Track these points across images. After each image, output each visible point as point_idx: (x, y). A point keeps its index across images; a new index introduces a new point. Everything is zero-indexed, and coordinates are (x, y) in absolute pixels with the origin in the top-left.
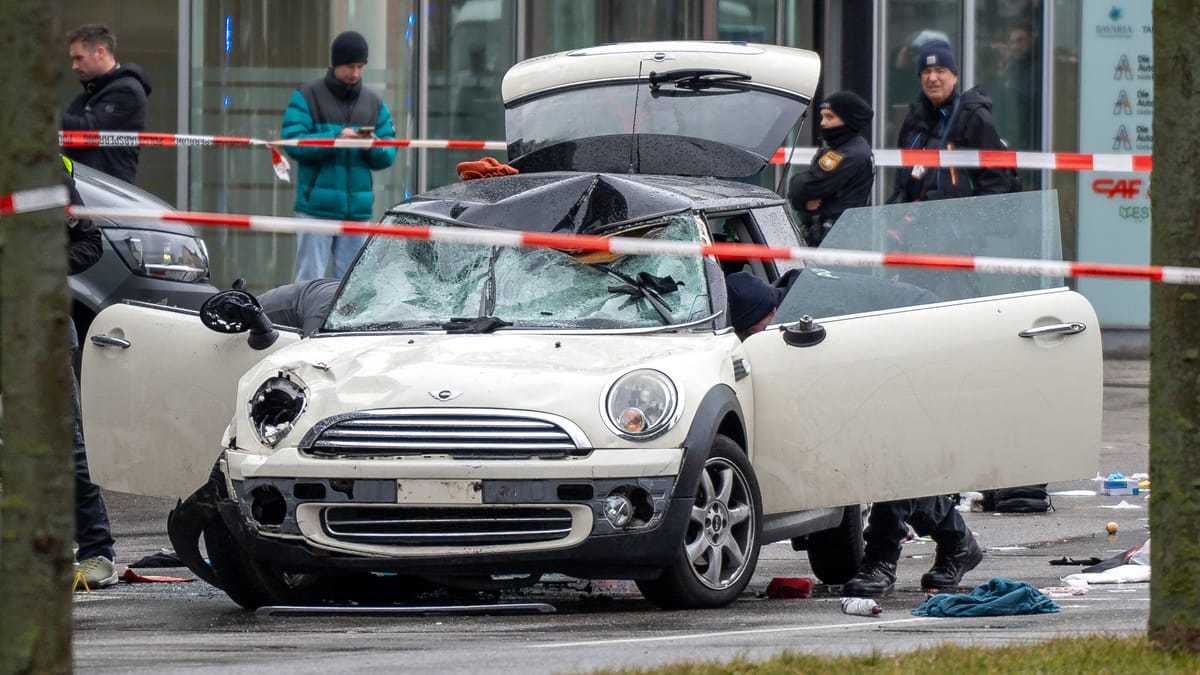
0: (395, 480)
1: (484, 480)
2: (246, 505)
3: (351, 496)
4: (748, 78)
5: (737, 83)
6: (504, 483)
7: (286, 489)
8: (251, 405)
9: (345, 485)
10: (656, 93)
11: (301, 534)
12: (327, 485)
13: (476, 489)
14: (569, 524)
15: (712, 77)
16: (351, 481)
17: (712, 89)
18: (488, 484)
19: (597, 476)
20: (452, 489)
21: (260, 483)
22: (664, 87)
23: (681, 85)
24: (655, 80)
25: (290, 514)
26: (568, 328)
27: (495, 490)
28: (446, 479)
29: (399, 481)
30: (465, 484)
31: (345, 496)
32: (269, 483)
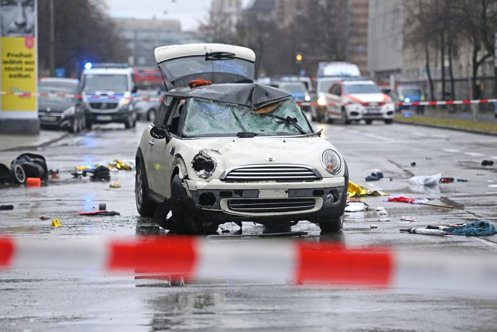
0: (258, 190)
1: (289, 189)
2: (196, 199)
3: (241, 196)
4: (234, 55)
5: (231, 56)
6: (296, 190)
7: (216, 194)
8: (192, 164)
9: (240, 192)
10: (207, 59)
11: (221, 209)
12: (233, 192)
13: (286, 192)
14: (314, 204)
15: (224, 54)
16: (242, 190)
17: (223, 58)
18: (290, 190)
19: (326, 187)
20: (278, 193)
21: (204, 192)
22: (210, 57)
23: (214, 57)
24: (207, 55)
25: (217, 202)
26: (275, 135)
27: (293, 192)
28: (276, 189)
29: (260, 190)
30: (282, 191)
31: (239, 196)
32: (210, 191)
